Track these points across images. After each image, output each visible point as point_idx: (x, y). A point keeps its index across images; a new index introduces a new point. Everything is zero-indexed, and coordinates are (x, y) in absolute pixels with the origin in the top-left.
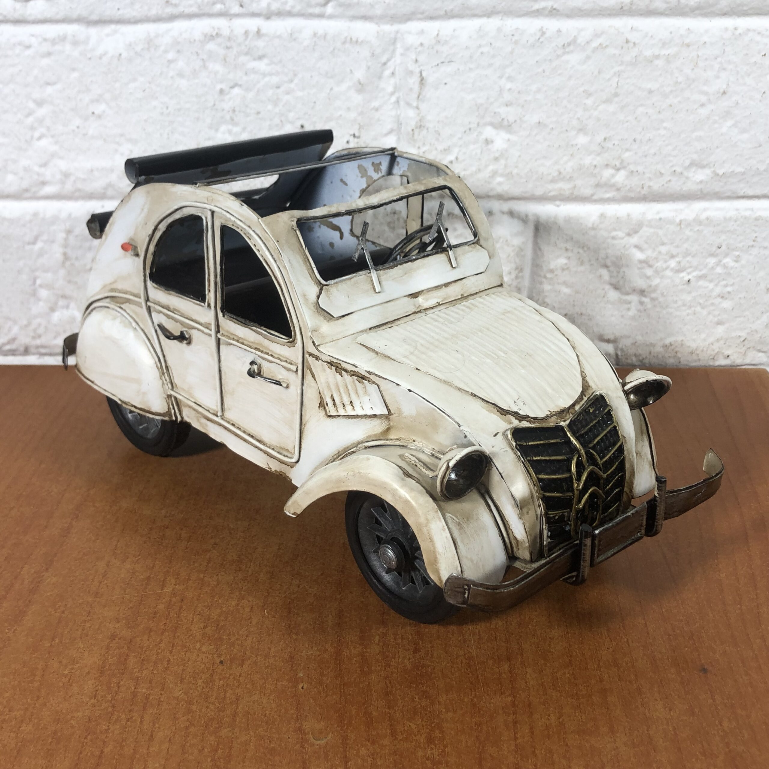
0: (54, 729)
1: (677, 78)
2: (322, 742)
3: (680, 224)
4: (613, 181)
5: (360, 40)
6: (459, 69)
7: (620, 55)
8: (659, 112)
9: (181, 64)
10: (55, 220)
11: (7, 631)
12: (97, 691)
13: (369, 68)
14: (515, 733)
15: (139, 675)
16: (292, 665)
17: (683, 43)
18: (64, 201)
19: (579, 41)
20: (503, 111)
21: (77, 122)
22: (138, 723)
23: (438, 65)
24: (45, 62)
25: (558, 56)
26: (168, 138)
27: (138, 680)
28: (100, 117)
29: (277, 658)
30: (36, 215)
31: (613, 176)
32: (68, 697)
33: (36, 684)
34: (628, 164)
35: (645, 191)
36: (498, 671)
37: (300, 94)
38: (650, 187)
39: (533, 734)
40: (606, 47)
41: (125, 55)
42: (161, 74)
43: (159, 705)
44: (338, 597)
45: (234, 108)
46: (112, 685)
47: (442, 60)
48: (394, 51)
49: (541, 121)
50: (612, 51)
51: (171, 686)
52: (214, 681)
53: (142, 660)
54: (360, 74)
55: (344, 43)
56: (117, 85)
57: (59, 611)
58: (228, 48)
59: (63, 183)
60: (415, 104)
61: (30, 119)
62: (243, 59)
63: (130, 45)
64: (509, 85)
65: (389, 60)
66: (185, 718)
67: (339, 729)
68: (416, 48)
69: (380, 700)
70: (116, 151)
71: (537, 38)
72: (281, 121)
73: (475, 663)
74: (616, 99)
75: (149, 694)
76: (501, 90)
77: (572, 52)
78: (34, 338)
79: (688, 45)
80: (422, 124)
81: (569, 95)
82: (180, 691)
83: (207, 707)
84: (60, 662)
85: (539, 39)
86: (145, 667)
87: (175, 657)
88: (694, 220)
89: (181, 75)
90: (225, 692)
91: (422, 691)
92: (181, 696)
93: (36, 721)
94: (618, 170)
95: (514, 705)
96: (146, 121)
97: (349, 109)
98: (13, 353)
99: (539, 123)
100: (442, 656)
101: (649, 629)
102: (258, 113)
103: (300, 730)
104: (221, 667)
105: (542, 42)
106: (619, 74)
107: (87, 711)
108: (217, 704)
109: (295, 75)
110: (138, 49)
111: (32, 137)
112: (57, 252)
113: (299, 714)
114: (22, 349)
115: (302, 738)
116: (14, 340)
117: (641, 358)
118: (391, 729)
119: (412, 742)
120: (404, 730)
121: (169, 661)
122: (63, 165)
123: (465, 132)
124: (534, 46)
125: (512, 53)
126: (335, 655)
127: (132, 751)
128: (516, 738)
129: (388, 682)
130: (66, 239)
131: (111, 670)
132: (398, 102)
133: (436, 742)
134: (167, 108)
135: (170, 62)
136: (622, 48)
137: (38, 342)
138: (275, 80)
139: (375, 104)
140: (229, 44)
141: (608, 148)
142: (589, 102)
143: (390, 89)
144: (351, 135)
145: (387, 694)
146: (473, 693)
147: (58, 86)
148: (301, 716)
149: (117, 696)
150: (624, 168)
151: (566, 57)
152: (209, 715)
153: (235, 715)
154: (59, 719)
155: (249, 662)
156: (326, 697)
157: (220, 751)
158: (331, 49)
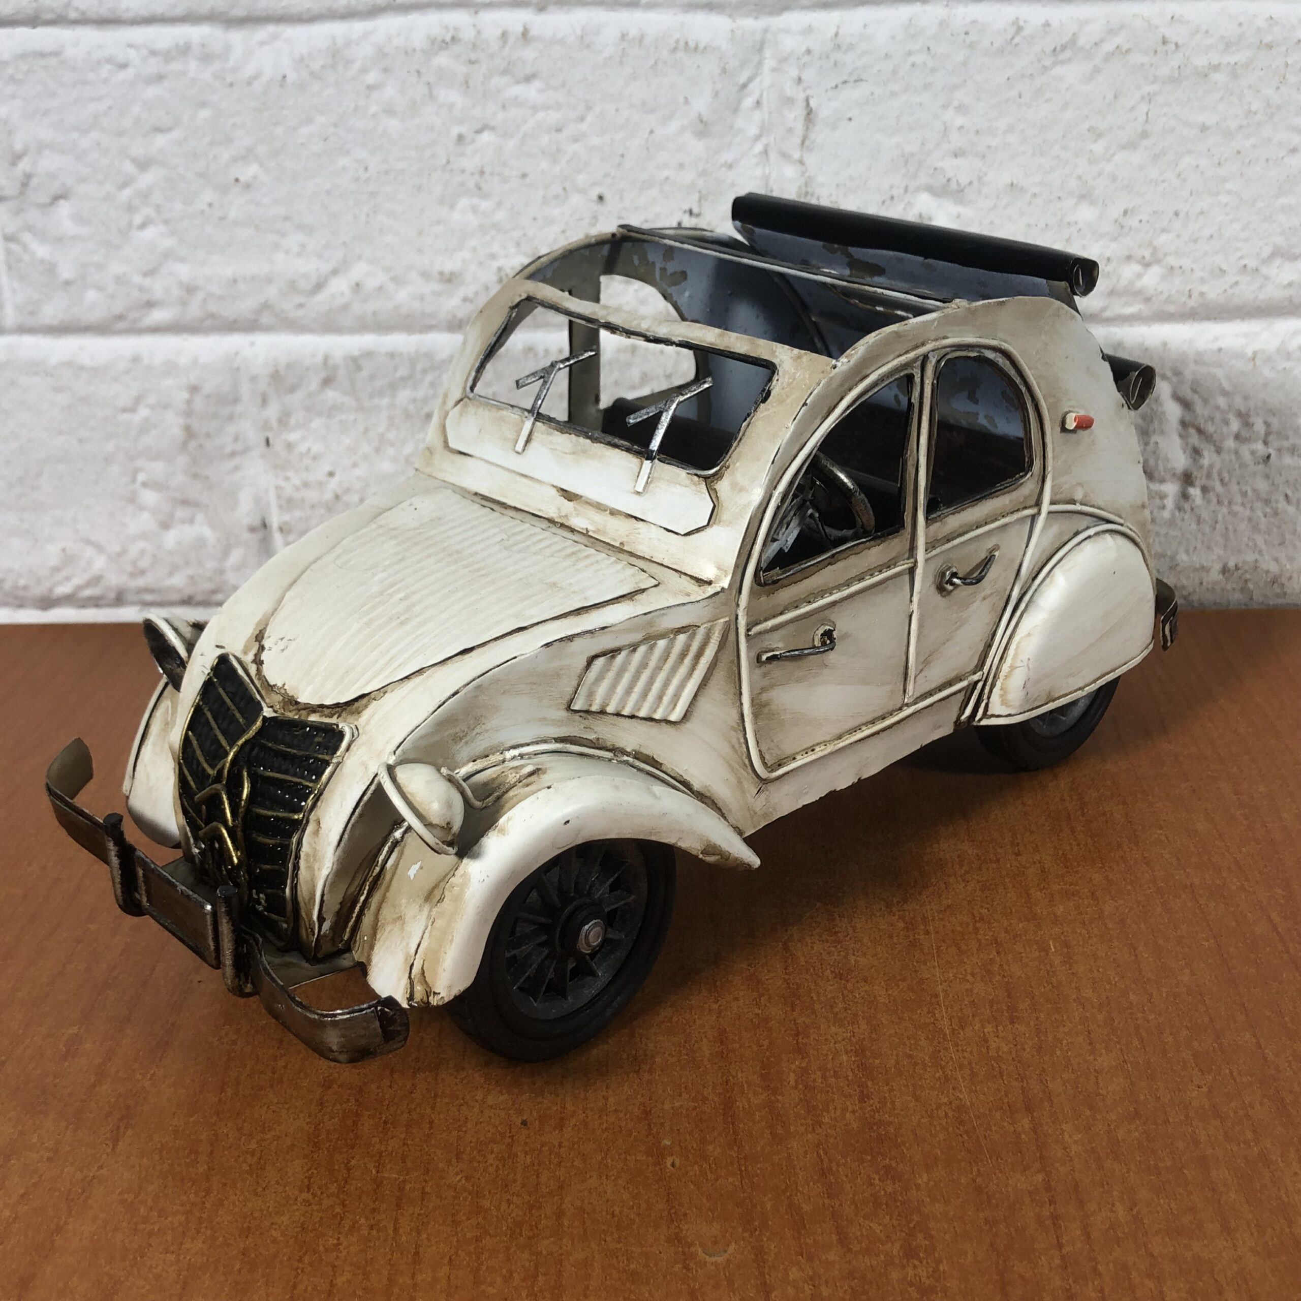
0: (242, 1246)
1: (1250, 103)
2: (719, 1259)
3: (1254, 359)
4: (1139, 284)
5: (702, 45)
6: (872, 94)
7: (1152, 65)
8: (1219, 164)
9: (389, 91)
10: (170, 368)
11: (139, 1077)
12: (310, 1178)
13: (716, 94)
14: (1057, 1237)
15: (383, 1149)
16: (650, 1125)
17: (1261, 42)
18: (185, 336)
19: (1082, 41)
20: (949, 165)
21: (208, 195)
22: (391, 1232)
23: (836, 86)
24: (151, 92)
25: (1045, 69)
26: (367, 223)
27: (381, 1156)
28: (248, 186)
29: (621, 1115)
30: (136, 359)
31: (1139, 276)
32: (260, 1189)
33: (202, 1168)
34: (1165, 255)
35: (1192, 303)
36: (1012, 1129)
37: (595, 141)
38: (1202, 294)
39: (1089, 1237)
40: (1128, 51)
41: (292, 77)
42: (356, 109)
43: (423, 1200)
44: (716, 1006)
45: (483, 167)
46: (336, 1167)
47: (845, 78)
48: (760, 64)
49: (1015, 182)
50: (1137, 58)
51: (441, 1165)
52: (516, 1155)
53: (385, 1122)
54: (701, 105)
55: (674, 50)
56: (279, 130)
57: (225, 1040)
58: (471, 62)
59: (184, 304)
60: (796, 155)
61: (127, 192)
62: (497, 81)
63: (302, 59)
64: (959, 121)
65: (750, 80)
66: (473, 1221)
67: (746, 1235)
68: (798, 59)
69: (811, 1184)
70: (276, 246)
71: (1009, 37)
72: (564, 189)
73: (970, 1117)
74: (1145, 143)
75: (404, 1181)
76: (946, 130)
77: (1069, 60)
78: (133, 575)
79: (1270, 47)
80: (809, 189)
81: (1064, 137)
82: (457, 1174)
83: (509, 1202)
84: (240, 1129)
85: (1012, 39)
86: (389, 1133)
87: (442, 1116)
88: (1278, 351)
89: (390, 111)
90: (538, 1176)
91: (884, 1167)
92: (460, 1184)
93: (209, 1232)
94: (1147, 265)
95: (1048, 1188)
96: (328, 192)
97: (681, 166)
98: (96, 602)
99: (1012, 184)
100: (911, 1105)
101: (1267, 1051)
102: (524, 176)
103: (677, 1239)
104: (525, 1132)
105: (1016, 45)
106: (1149, 98)
107: (297, 1213)
108: (527, 1198)
109: (589, 108)
110: (316, 66)
111: (130, 225)
112: (173, 425)
113: (673, 1211)
114: (112, 595)
115: (684, 1253)
116: (97, 580)
117: (1185, 593)
118: (838, 1234)
119: (878, 1256)
120: (862, 1235)
121: (431, 1123)
122: (184, 271)
123: (884, 202)
124: (1003, 51)
125: (964, 64)
126: (722, 1107)
127: (385, 1281)
128: (1060, 1246)
129: (821, 1152)
130: (189, 402)
131: (331, 1141)
132: (766, 152)
133: (921, 1255)
134: (366, 169)
135: (370, 88)
136: (1156, 52)
137: (141, 582)
138: (554, 117)
139: (727, 156)
140: (473, 56)
141: (1131, 228)
142: (1098, 147)
143: (753, 130)
144: (685, 212)
145: (823, 1173)
146: (975, 1169)
147: (176, 134)
148: (675, 1213)
149: (347, 1187)
150: (1158, 262)
151: (1059, 70)
152: (513, 1215)
153: (560, 1214)
154: (249, 1228)
155: (573, 1121)
156: (717, 1180)
157: (541, 1279)
158: (652, 62)
